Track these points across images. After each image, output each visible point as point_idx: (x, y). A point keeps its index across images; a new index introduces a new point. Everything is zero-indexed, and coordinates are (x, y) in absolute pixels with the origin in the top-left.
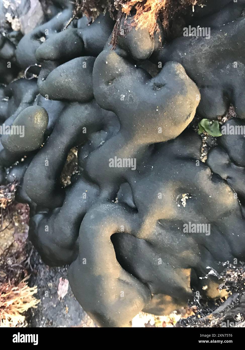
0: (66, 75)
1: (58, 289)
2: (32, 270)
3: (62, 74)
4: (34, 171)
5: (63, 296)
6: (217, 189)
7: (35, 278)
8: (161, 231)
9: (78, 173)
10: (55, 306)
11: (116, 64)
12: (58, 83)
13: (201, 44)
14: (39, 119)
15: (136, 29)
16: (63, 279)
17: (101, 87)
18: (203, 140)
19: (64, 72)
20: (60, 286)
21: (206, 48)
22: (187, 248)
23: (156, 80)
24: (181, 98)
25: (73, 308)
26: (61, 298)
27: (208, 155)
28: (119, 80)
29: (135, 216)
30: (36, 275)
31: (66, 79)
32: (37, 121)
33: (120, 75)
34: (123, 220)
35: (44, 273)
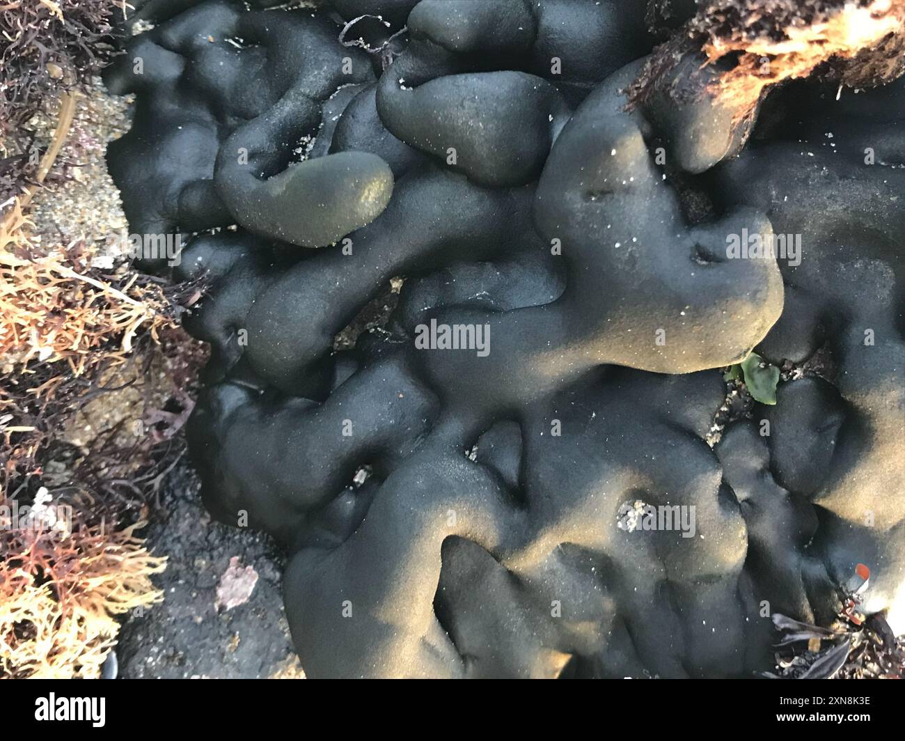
0: (476, 108)
1: (218, 583)
2: (158, 507)
3: (466, 103)
4: (294, 302)
5: (230, 605)
6: (724, 526)
7: (159, 529)
8: (558, 566)
9: (385, 335)
10: (200, 620)
11: (632, 163)
12: (446, 117)
13: (829, 192)
14: (372, 195)
15: (715, 103)
16: (244, 563)
17: (568, 195)
18: (729, 395)
19: (473, 100)
20: (228, 578)
21: (837, 207)
22: (592, 618)
23: (704, 237)
24: (747, 309)
25: (251, 644)
26: (222, 608)
27: (724, 434)
28: (618, 201)
29: (518, 517)
30: (164, 522)
31: (471, 118)
32: (367, 198)
33: (628, 190)
34: (490, 516)
35: (192, 526)
